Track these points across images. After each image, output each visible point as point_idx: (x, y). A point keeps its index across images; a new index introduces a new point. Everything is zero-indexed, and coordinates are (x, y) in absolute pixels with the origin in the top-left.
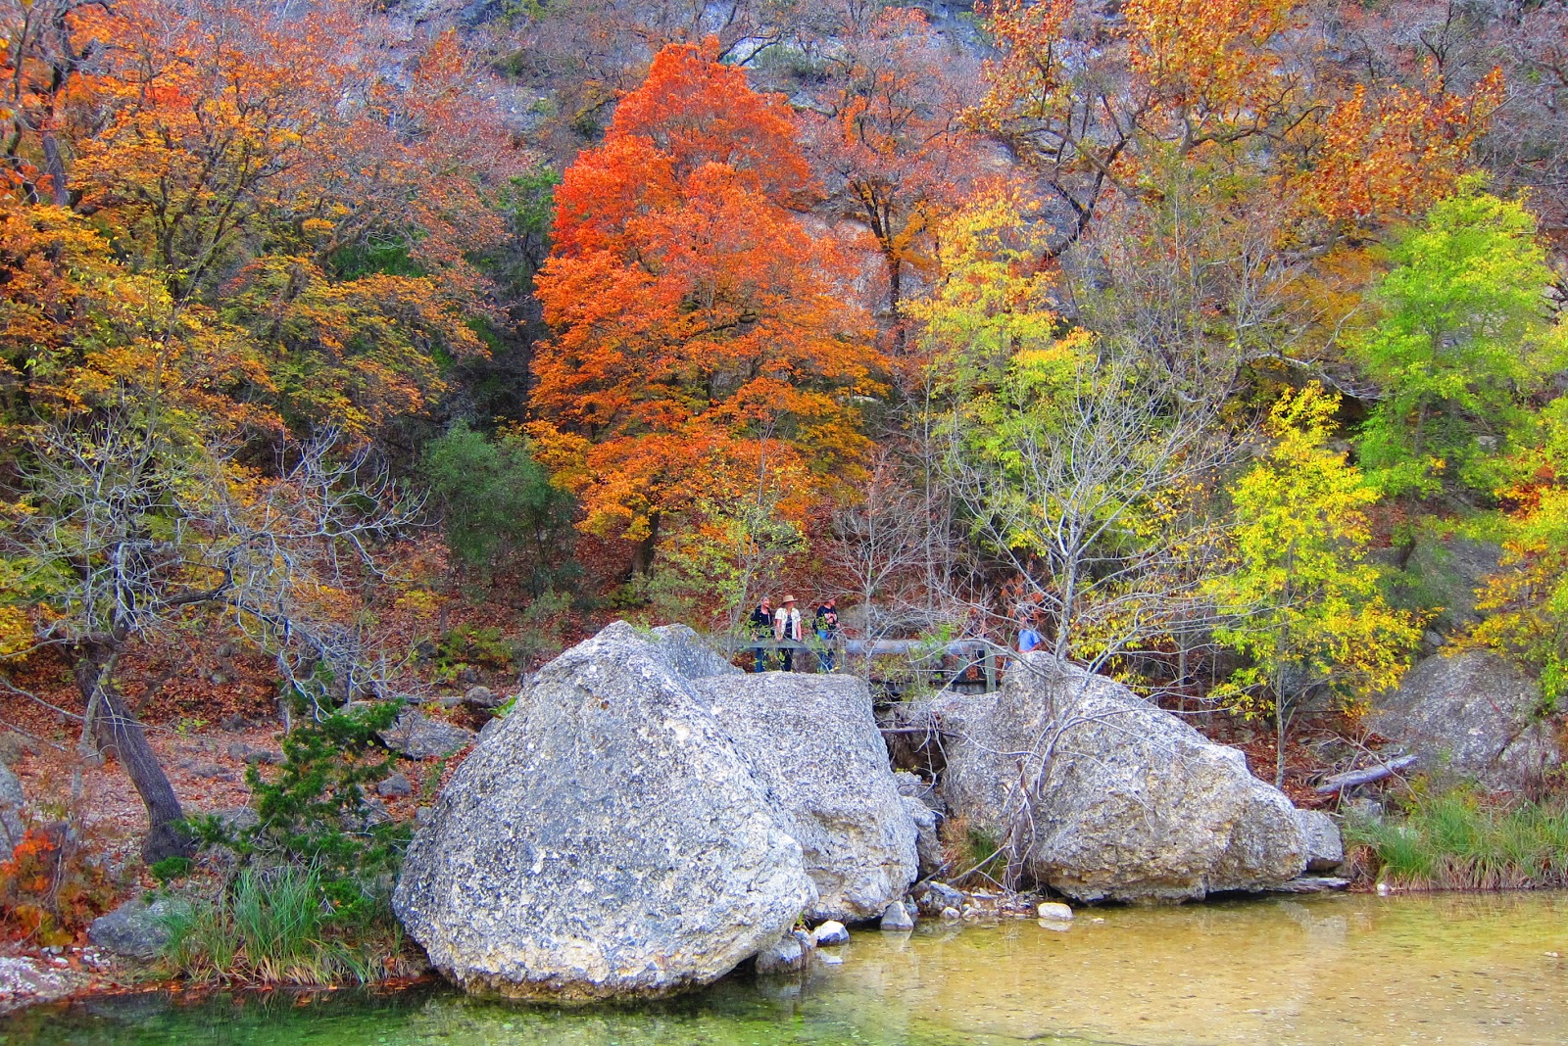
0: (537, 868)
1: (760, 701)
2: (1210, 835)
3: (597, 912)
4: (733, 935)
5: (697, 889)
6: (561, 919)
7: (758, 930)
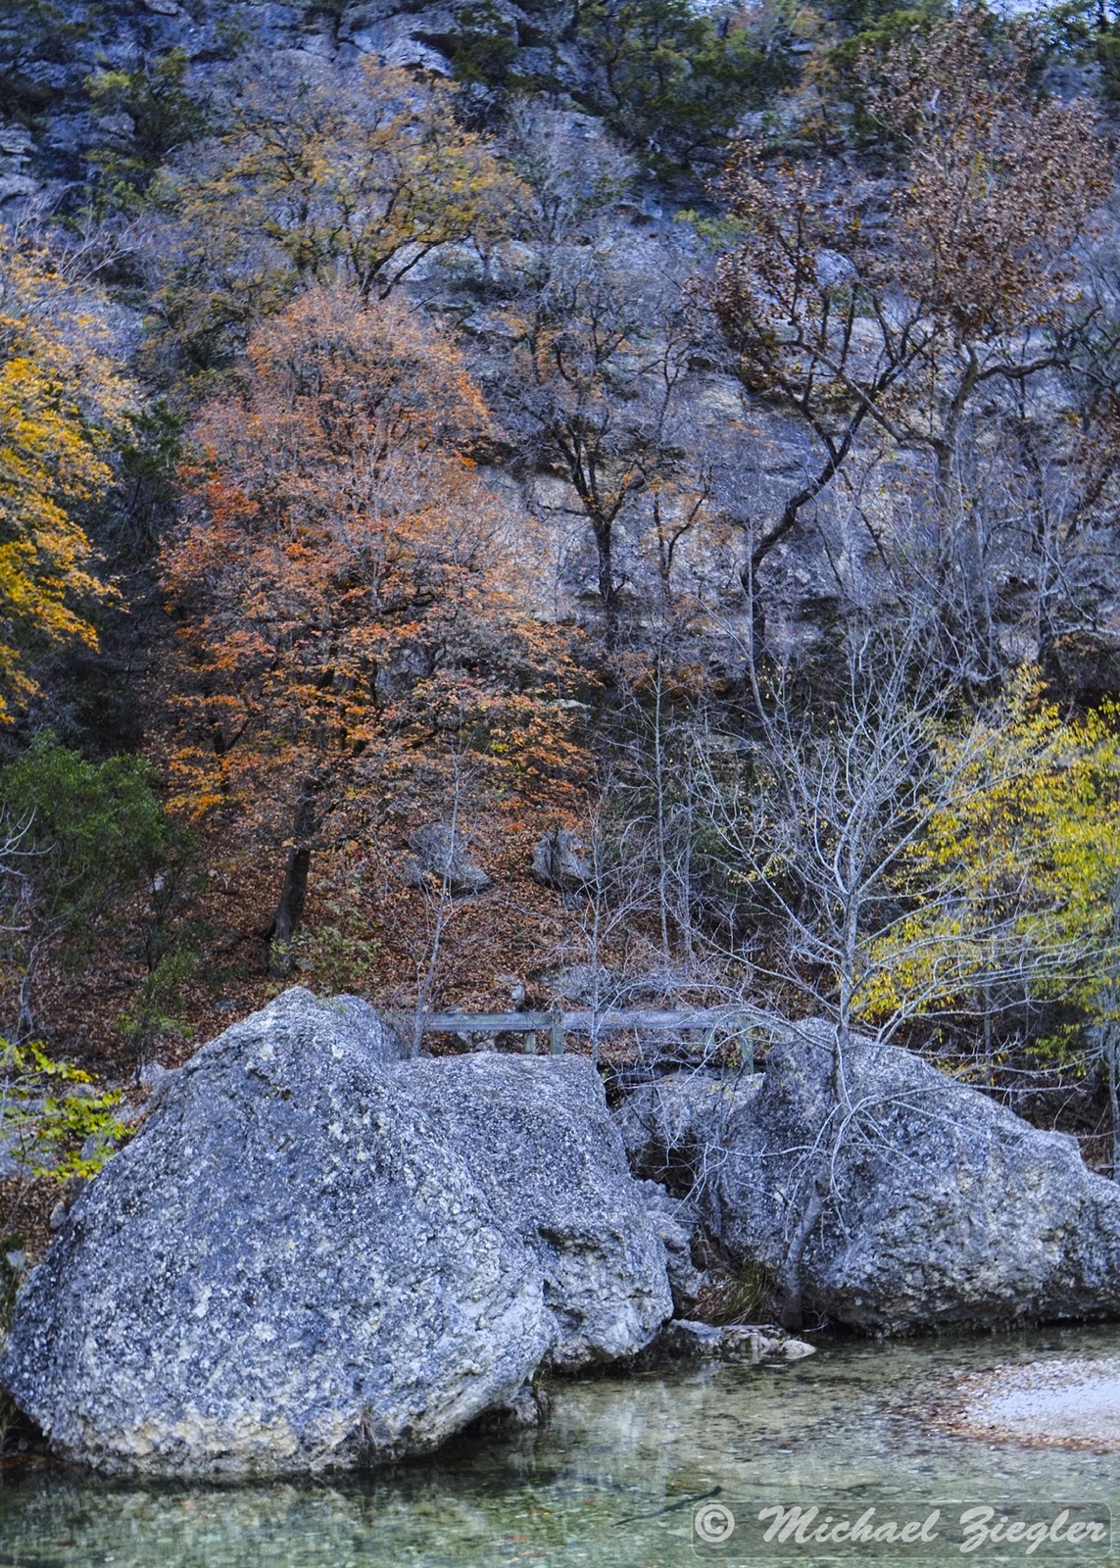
0: (201, 1311)
1: (467, 1090)
2: (1039, 1245)
3: (279, 1366)
4: (459, 1388)
5: (411, 1330)
6: (234, 1376)
7: (489, 1382)
